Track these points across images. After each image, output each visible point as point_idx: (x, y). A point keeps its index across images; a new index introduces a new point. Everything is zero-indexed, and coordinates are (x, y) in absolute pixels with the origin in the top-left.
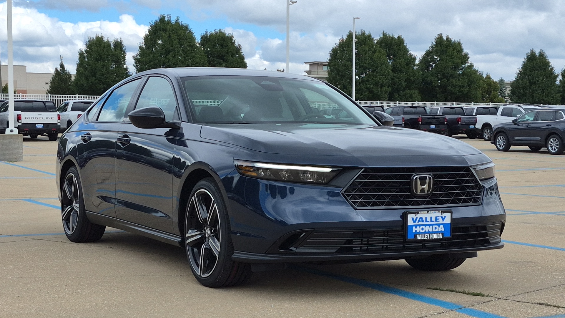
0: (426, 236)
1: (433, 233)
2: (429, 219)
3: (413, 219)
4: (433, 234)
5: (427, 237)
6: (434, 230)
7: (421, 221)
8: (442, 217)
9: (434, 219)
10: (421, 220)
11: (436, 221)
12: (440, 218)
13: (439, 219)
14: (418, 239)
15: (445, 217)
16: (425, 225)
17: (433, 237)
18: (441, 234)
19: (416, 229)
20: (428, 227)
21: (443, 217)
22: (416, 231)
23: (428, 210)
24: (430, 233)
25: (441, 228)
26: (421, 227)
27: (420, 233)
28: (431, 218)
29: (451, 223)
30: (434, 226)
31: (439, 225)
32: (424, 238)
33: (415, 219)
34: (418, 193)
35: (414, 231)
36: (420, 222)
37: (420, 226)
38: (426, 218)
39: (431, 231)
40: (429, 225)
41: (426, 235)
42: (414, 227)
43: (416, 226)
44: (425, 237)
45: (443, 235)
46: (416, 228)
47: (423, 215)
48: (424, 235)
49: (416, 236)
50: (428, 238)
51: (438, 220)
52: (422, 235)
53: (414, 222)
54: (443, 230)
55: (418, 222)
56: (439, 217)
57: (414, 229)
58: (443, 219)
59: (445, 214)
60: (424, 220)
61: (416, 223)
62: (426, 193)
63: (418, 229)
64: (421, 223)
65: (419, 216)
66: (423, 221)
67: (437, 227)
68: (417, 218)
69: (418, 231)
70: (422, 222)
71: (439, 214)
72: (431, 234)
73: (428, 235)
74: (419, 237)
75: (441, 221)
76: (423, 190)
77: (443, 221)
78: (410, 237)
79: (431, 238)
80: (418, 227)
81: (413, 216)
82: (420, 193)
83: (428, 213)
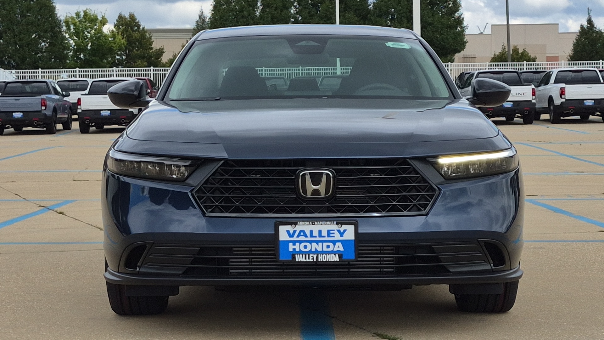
0: (311, 258)
1: (323, 253)
2: (316, 233)
3: (288, 232)
4: (323, 255)
5: (313, 259)
6: (325, 249)
7: (302, 236)
8: (339, 231)
9: (324, 233)
10: (302, 234)
11: (329, 236)
12: (336, 232)
13: (333, 233)
14: (297, 260)
15: (345, 231)
16: (310, 242)
17: (322, 258)
18: (337, 255)
19: (294, 247)
20: (314, 244)
21: (342, 231)
22: (294, 249)
23: (313, 220)
24: (317, 253)
25: (339, 247)
26: (303, 244)
27: (300, 252)
28: (320, 232)
29: (355, 240)
30: (325, 244)
31: (334, 242)
32: (308, 260)
33: (291, 232)
34: (309, 195)
35: (291, 250)
36: (300, 237)
37: (301, 242)
38: (311, 232)
39: (319, 249)
40: (317, 242)
41: (311, 255)
42: (291, 244)
43: (294, 242)
44: (309, 258)
45: (340, 257)
46: (294, 244)
47: (306, 227)
48: (307, 256)
49: (294, 257)
50: (315, 260)
51: (331, 235)
52: (304, 255)
53: (291, 236)
54: (341, 249)
55: (298, 236)
56: (334, 230)
57: (291, 247)
58: (342, 234)
59: (344, 227)
60: (308, 234)
61: (295, 238)
62: (323, 195)
63: (297, 247)
64: (302, 238)
65: (298, 228)
66: (306, 236)
67: (331, 244)
68: (295, 232)
69: (297, 250)
70: (304, 237)
71: (334, 227)
72: (319, 255)
73: (315, 256)
74: (299, 258)
75: (337, 237)
76: (316, 192)
77: (342, 236)
78: (283, 257)
79: (319, 260)
80: (297, 244)
81: (289, 228)
82: (311, 196)
83: (314, 224)
